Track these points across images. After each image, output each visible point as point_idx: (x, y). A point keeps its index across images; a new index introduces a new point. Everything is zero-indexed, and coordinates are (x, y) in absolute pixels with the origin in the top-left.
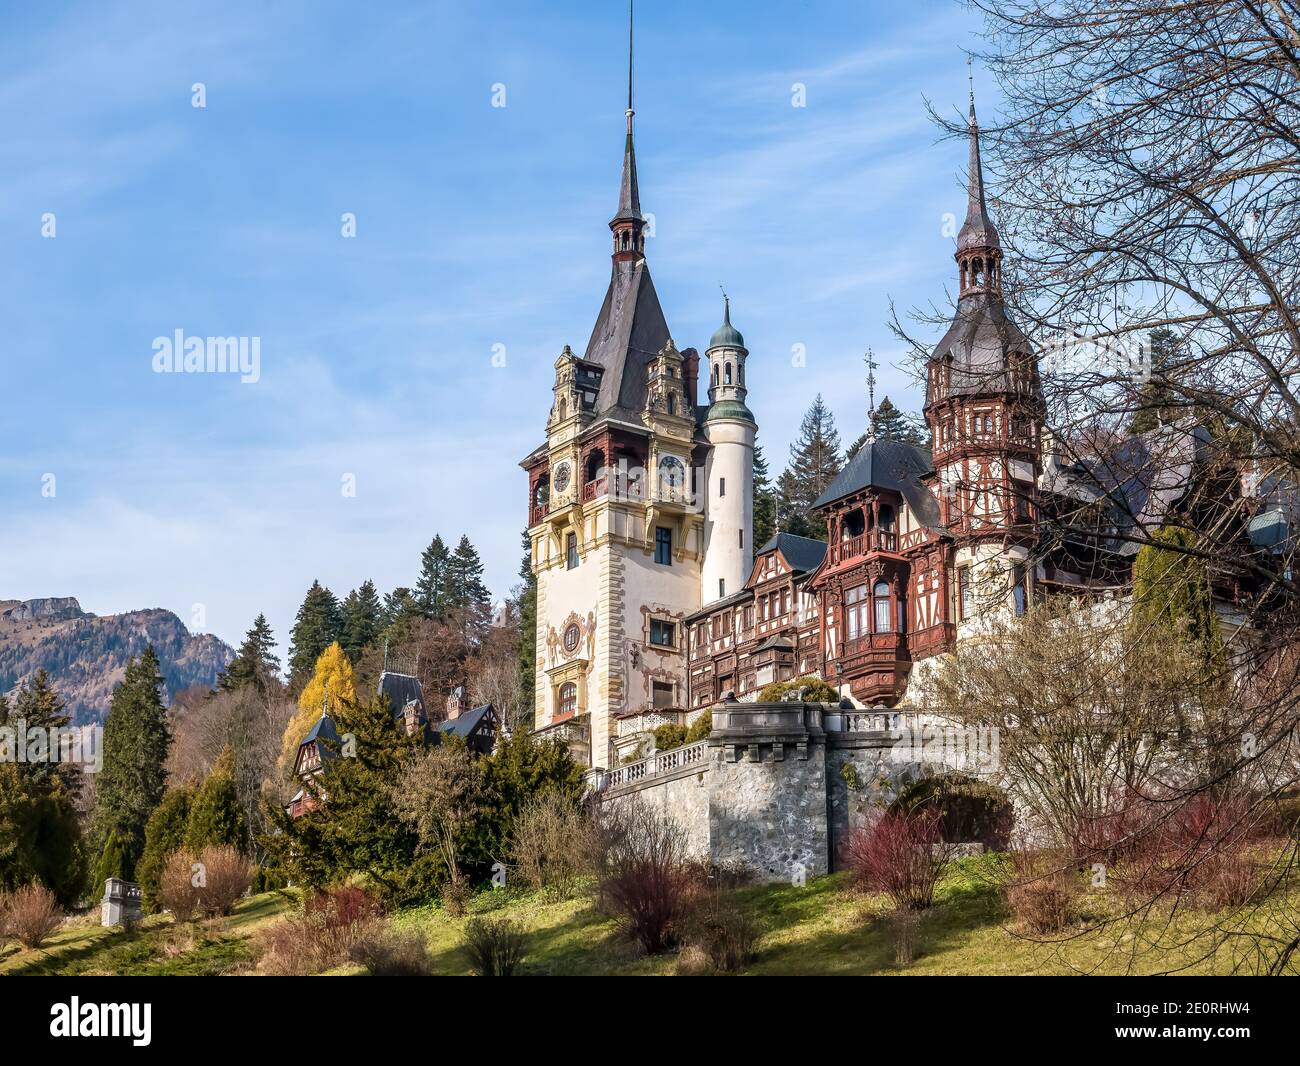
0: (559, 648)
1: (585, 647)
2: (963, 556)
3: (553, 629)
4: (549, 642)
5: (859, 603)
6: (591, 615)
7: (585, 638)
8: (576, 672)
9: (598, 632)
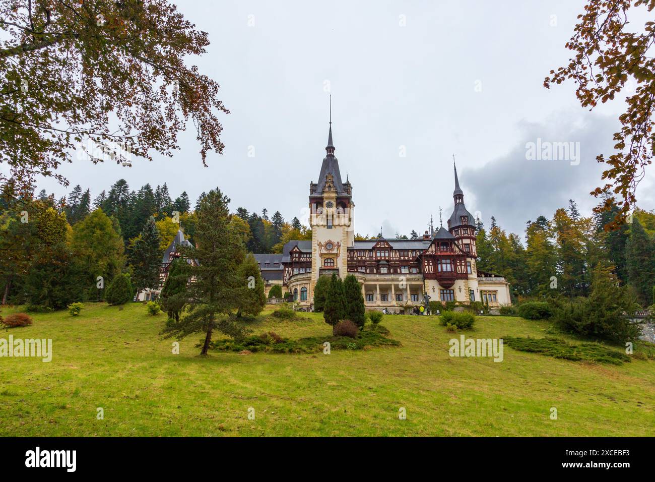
0: (323, 248)
1: (336, 250)
2: (469, 259)
3: (320, 243)
4: (318, 245)
5: (446, 263)
6: (338, 243)
7: (336, 248)
8: (334, 256)
9: (341, 248)
